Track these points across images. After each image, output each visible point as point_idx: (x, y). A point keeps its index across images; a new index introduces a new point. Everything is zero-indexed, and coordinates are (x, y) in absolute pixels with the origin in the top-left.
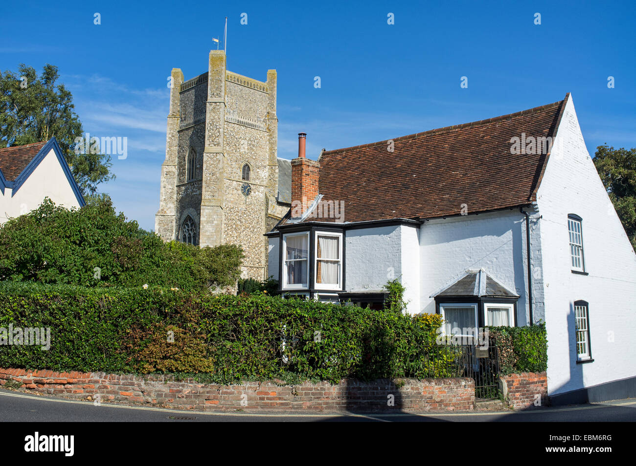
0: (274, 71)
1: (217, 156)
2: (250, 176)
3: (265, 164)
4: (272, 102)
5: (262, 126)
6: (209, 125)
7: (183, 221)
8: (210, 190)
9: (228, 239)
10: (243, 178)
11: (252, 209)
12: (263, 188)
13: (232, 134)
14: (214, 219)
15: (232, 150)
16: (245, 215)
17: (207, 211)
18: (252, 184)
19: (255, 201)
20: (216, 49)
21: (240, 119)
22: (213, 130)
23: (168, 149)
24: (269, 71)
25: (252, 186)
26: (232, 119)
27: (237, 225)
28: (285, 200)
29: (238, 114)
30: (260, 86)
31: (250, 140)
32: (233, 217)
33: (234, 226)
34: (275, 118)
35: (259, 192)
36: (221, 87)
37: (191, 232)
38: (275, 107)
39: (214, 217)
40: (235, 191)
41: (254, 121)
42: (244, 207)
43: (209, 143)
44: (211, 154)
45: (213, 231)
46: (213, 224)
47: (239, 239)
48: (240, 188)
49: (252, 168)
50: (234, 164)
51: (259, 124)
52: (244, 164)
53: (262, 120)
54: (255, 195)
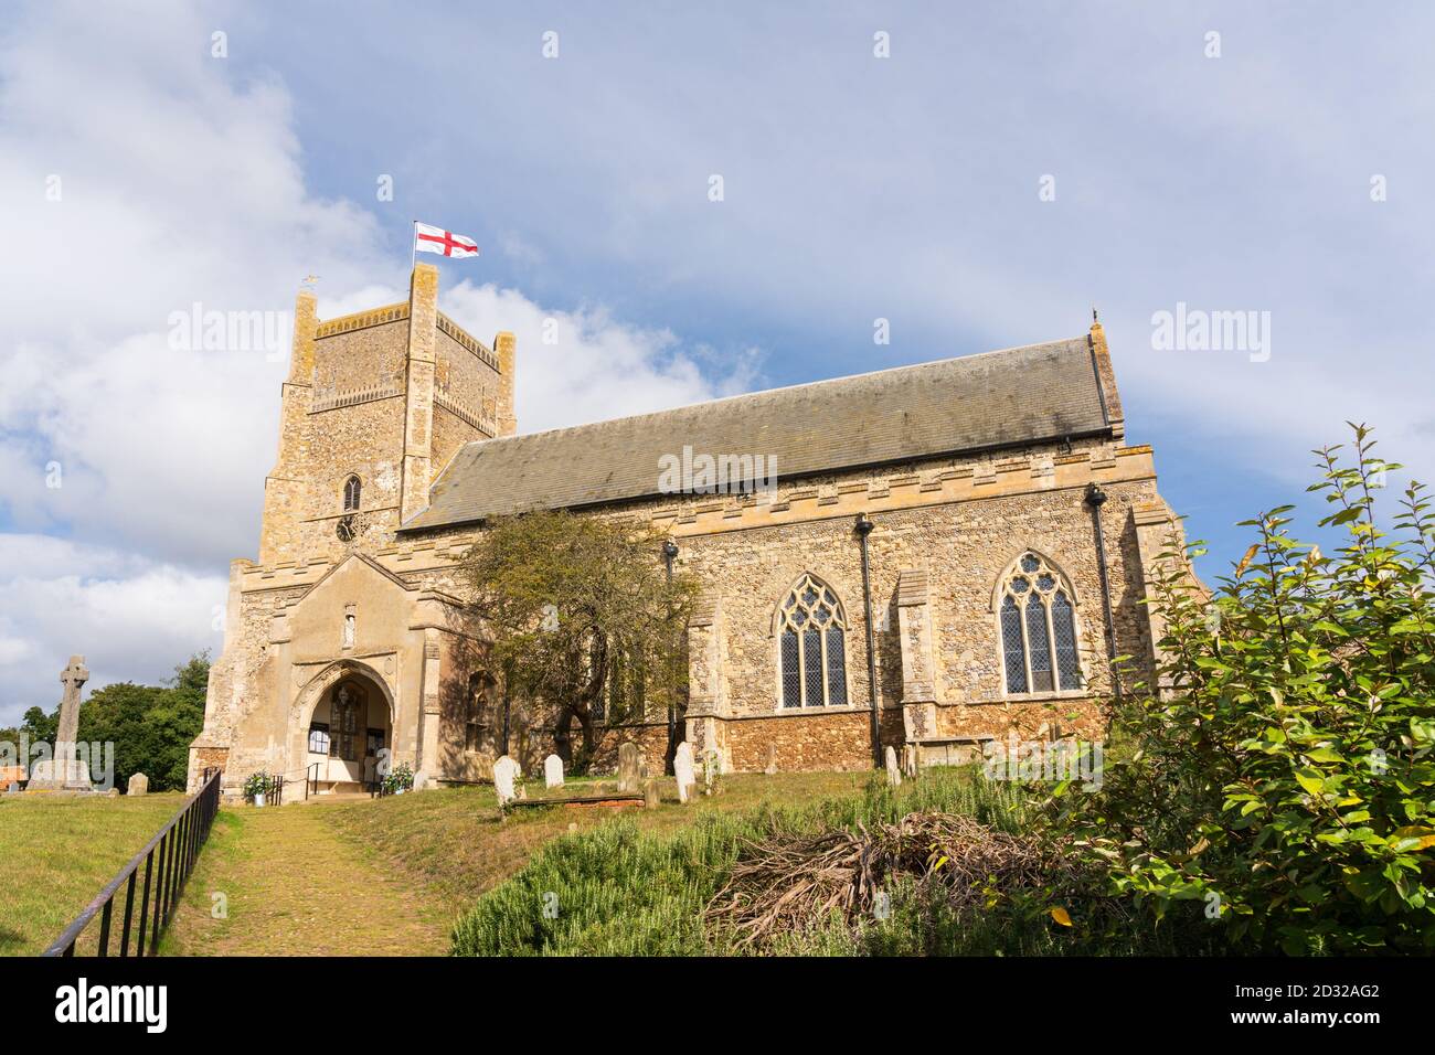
2: (362, 498)
3: (394, 463)
5: (392, 387)
10: (346, 507)
12: (388, 512)
13: (322, 433)
15: (321, 462)
21: (341, 397)
26: (324, 404)
29: (337, 389)
30: (390, 313)
40: (324, 540)
41: (372, 386)
48: (333, 529)
49: (363, 481)
50: (323, 487)
51: (385, 387)
52: (346, 480)
53: (392, 376)
54: (368, 532)
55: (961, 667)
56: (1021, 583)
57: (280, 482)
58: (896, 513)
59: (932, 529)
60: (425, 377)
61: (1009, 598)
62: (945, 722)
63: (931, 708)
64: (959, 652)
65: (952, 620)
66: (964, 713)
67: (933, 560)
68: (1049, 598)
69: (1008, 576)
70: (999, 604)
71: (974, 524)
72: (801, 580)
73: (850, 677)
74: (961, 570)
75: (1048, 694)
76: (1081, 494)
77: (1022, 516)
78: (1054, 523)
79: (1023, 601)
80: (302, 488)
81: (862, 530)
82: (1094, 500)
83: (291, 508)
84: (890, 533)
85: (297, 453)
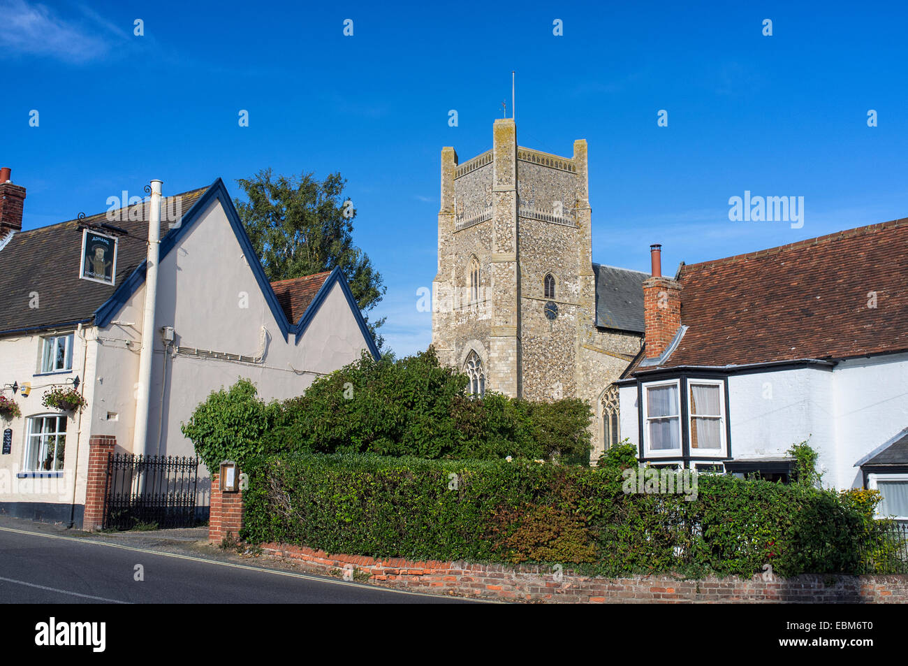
0: (584, 142)
1: (509, 265)
2: (556, 292)
3: (576, 274)
4: (583, 185)
5: (569, 219)
6: (497, 223)
7: (465, 358)
8: (501, 314)
9: (528, 382)
10: (546, 295)
11: (560, 339)
12: (574, 307)
13: (528, 234)
14: (509, 354)
15: (530, 257)
16: (551, 348)
17: (498, 343)
18: (559, 303)
19: (564, 327)
20: (502, 117)
21: (539, 212)
22: (502, 230)
23: (441, 259)
24: (577, 142)
25: (559, 306)
26: (527, 213)
27: (540, 362)
28: (607, 324)
29: (536, 205)
30: (565, 165)
31: (553, 240)
32: (534, 351)
33: (536, 364)
34: (588, 207)
35: (569, 313)
36: (511, 169)
37: (475, 373)
38: (587, 192)
39: (509, 351)
40: (536, 314)
42: (548, 336)
43: (497, 248)
44: (502, 264)
45: (509, 371)
46: (508, 362)
47: (543, 381)
48: (542, 309)
49: (558, 280)
50: (533, 276)
51: (566, 218)
52: (545, 275)
53: (569, 211)
54: (563, 318)
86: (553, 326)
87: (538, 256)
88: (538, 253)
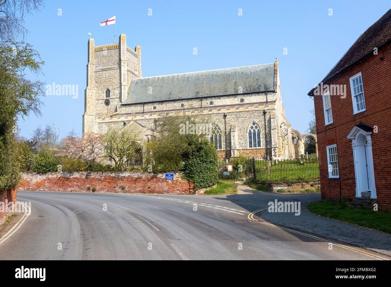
2: (110, 95)
3: (118, 86)
5: (116, 66)
10: (106, 97)
11: (111, 112)
12: (117, 99)
13: (98, 77)
15: (99, 85)
19: (113, 107)
21: (103, 68)
25: (109, 99)
26: (99, 69)
29: (102, 65)
30: (114, 47)
31: (108, 76)
35: (115, 101)
40: (101, 105)
41: (111, 66)
42: (106, 112)
49: (111, 90)
50: (100, 91)
51: (114, 66)
52: (106, 90)
53: (116, 63)
54: (113, 104)
55: (241, 143)
56: (252, 127)
57: (90, 90)
58: (231, 113)
59: (237, 116)
60: (125, 65)
61: (250, 130)
62: (238, 153)
63: (236, 150)
64: (241, 140)
65: (240, 134)
66: (242, 151)
67: (237, 122)
68: (256, 131)
69: (250, 126)
70: (248, 131)
71: (245, 116)
72: (214, 125)
73: (222, 144)
74: (242, 125)
75: (255, 148)
76: (262, 111)
77: (253, 115)
78: (258, 117)
79: (252, 131)
80: (94, 91)
81: (225, 116)
82: (265, 113)
83: (92, 97)
84: (230, 117)
85: (93, 82)
86: (108, 108)
87: (102, 84)
88: (102, 83)
